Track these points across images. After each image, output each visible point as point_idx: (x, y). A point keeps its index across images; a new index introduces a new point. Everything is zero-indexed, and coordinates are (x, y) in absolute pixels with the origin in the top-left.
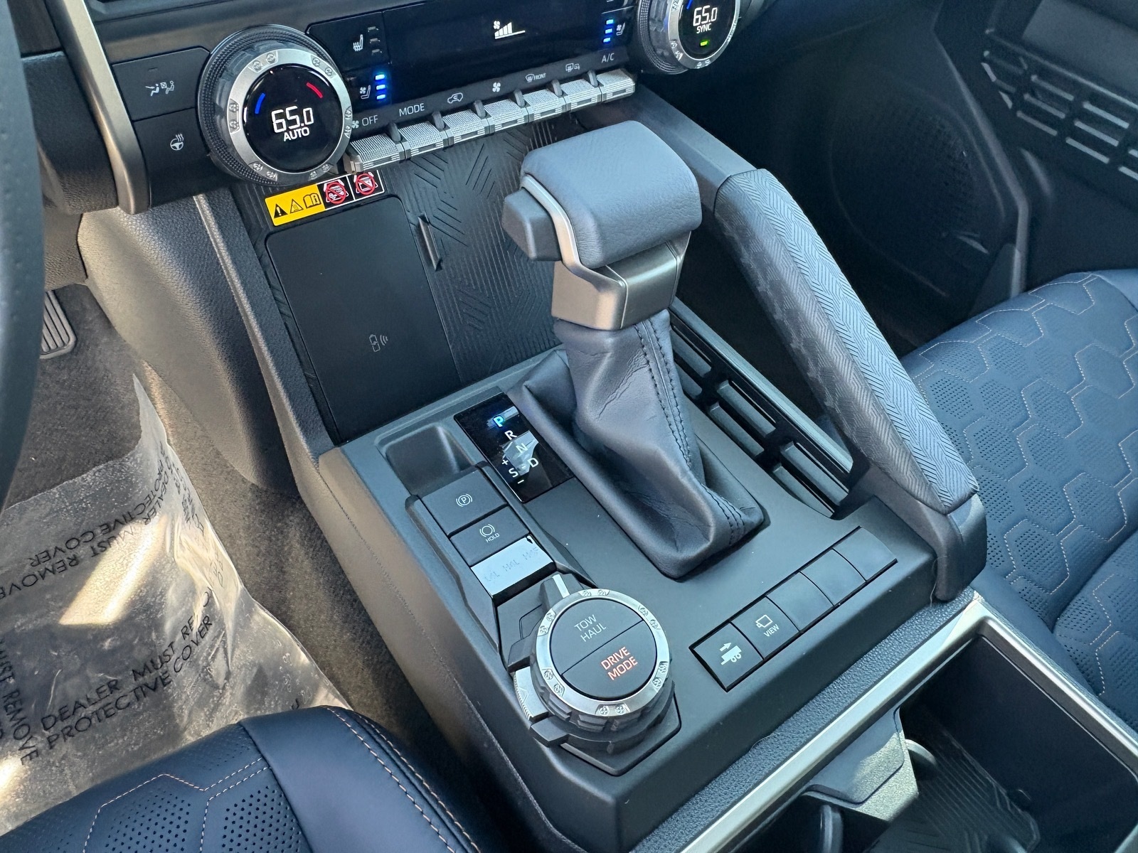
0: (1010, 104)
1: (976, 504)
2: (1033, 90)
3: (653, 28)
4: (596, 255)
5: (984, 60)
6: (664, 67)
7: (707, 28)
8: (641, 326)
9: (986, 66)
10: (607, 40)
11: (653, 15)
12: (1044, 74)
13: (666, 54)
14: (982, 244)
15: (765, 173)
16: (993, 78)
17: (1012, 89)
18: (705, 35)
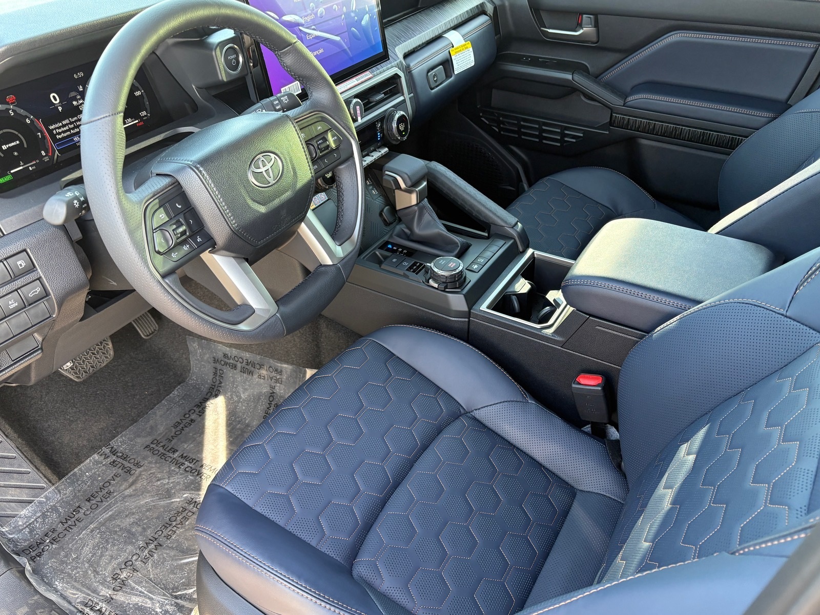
0: (497, 130)
1: (520, 225)
2: (503, 123)
3: (389, 133)
4: (409, 183)
5: (482, 117)
6: (394, 143)
7: (403, 129)
8: (422, 202)
9: (483, 119)
10: (379, 139)
11: (389, 129)
12: (505, 116)
13: (395, 138)
14: (511, 187)
15: (433, 162)
16: (488, 123)
17: (496, 125)
18: (403, 131)
